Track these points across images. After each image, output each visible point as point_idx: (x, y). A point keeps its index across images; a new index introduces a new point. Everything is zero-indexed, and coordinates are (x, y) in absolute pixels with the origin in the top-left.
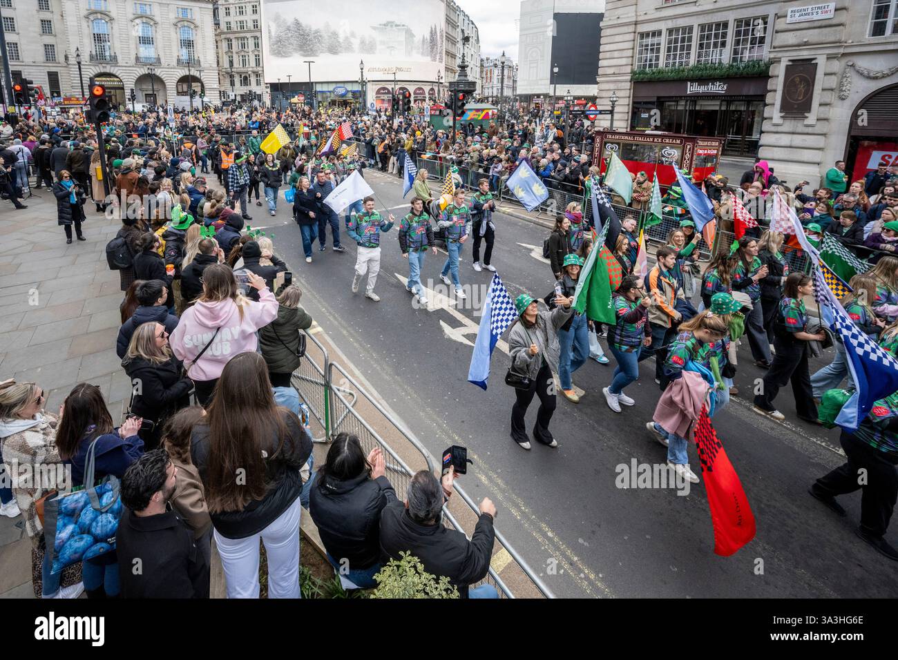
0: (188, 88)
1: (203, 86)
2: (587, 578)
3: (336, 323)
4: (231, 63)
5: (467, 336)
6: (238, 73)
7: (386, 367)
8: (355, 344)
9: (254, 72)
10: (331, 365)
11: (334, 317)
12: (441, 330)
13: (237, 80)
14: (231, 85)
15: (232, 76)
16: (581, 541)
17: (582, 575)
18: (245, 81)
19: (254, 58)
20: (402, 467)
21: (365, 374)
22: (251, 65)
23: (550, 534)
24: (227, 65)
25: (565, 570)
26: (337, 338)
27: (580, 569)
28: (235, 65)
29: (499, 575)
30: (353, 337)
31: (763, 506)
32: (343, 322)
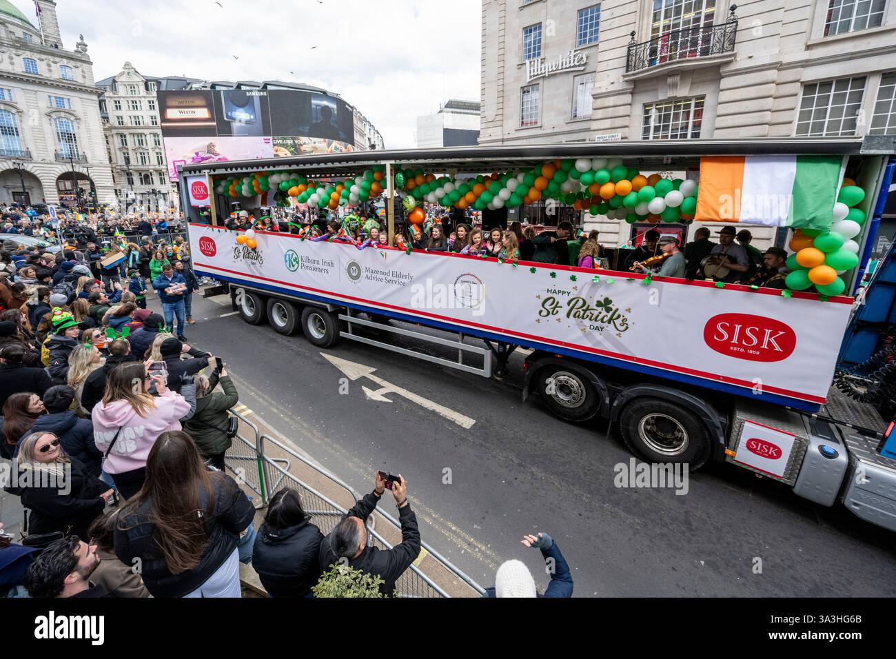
0: (73, 185)
1: (92, 184)
2: (480, 550)
3: (265, 403)
4: (127, 160)
5: (386, 395)
6: (136, 171)
7: (316, 433)
8: (286, 419)
9: (156, 171)
10: (262, 438)
11: (263, 398)
12: (363, 394)
13: (136, 178)
14: (129, 183)
15: (129, 174)
16: (475, 526)
17: (477, 550)
18: (146, 179)
19: (155, 155)
20: (337, 509)
21: (297, 442)
22: (152, 163)
23: (454, 528)
24: (121, 162)
25: (465, 550)
26: (268, 417)
27: (475, 546)
28: (133, 161)
29: (418, 568)
30: (282, 412)
31: (586, 471)
32: (273, 402)
